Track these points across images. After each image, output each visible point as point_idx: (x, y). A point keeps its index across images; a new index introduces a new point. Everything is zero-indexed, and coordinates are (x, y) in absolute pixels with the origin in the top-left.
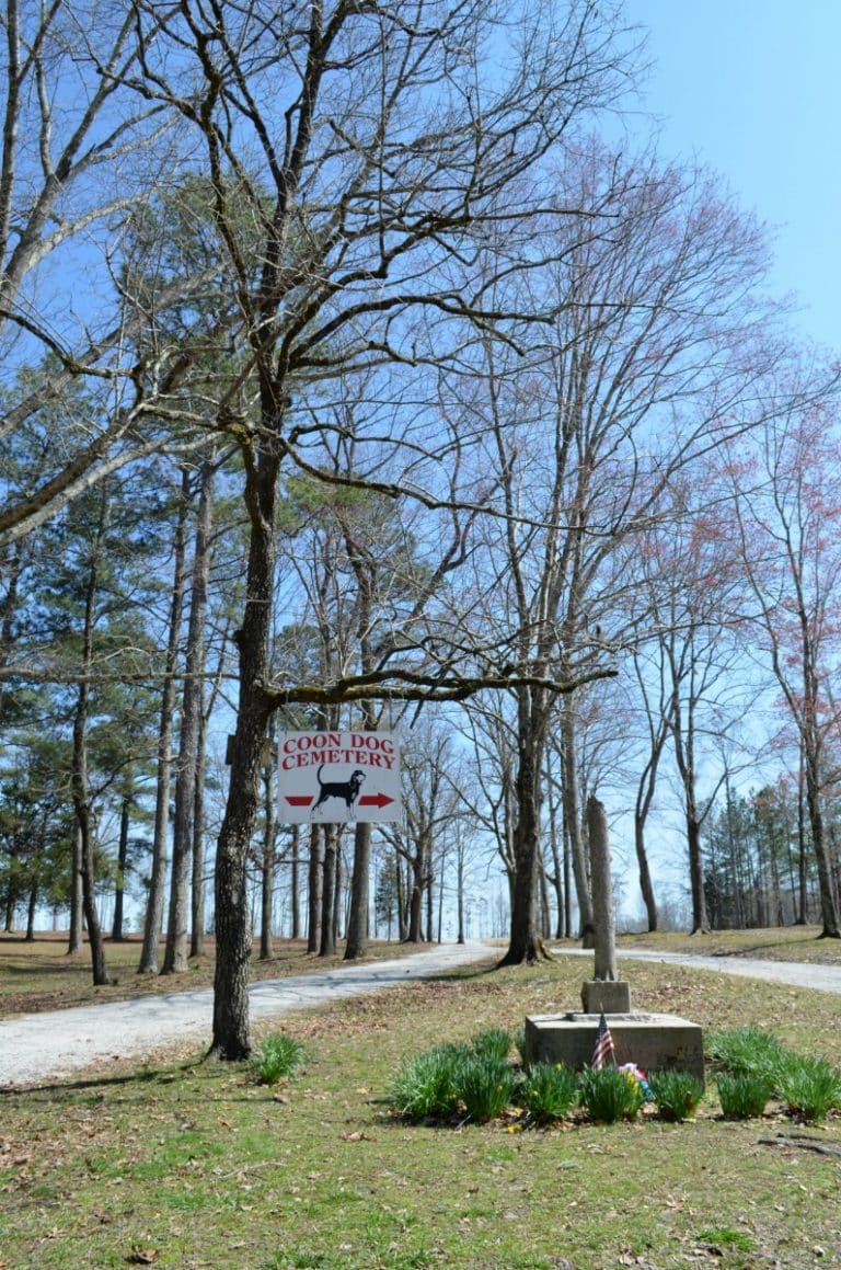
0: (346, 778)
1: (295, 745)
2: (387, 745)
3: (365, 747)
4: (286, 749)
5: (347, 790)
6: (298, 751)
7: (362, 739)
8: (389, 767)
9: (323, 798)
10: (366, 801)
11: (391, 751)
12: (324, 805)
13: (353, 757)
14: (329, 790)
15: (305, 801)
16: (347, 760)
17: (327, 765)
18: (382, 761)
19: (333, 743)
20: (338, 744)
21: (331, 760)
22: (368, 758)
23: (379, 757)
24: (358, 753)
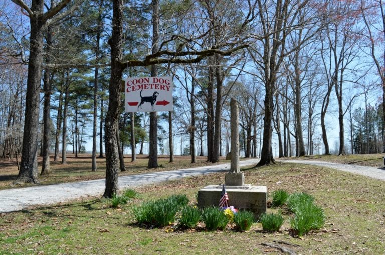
0: (151, 95)
1: (132, 83)
2: (167, 82)
3: (159, 83)
4: (128, 85)
5: (151, 99)
6: (133, 85)
7: (157, 79)
8: (168, 90)
9: (142, 102)
10: (159, 103)
11: (169, 84)
12: (142, 105)
13: (154, 87)
14: (144, 99)
15: (135, 104)
16: (152, 88)
17: (144, 90)
18: (165, 88)
19: (146, 81)
20: (148, 81)
21: (145, 88)
22: (159, 87)
23: (164, 86)
24: (156, 85)
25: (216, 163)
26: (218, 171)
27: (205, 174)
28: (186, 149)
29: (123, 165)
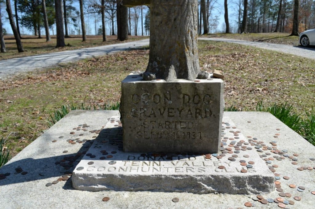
25: (125, 41)
26: (126, 50)
27: (110, 53)
28: (100, 29)
29: (20, 45)
